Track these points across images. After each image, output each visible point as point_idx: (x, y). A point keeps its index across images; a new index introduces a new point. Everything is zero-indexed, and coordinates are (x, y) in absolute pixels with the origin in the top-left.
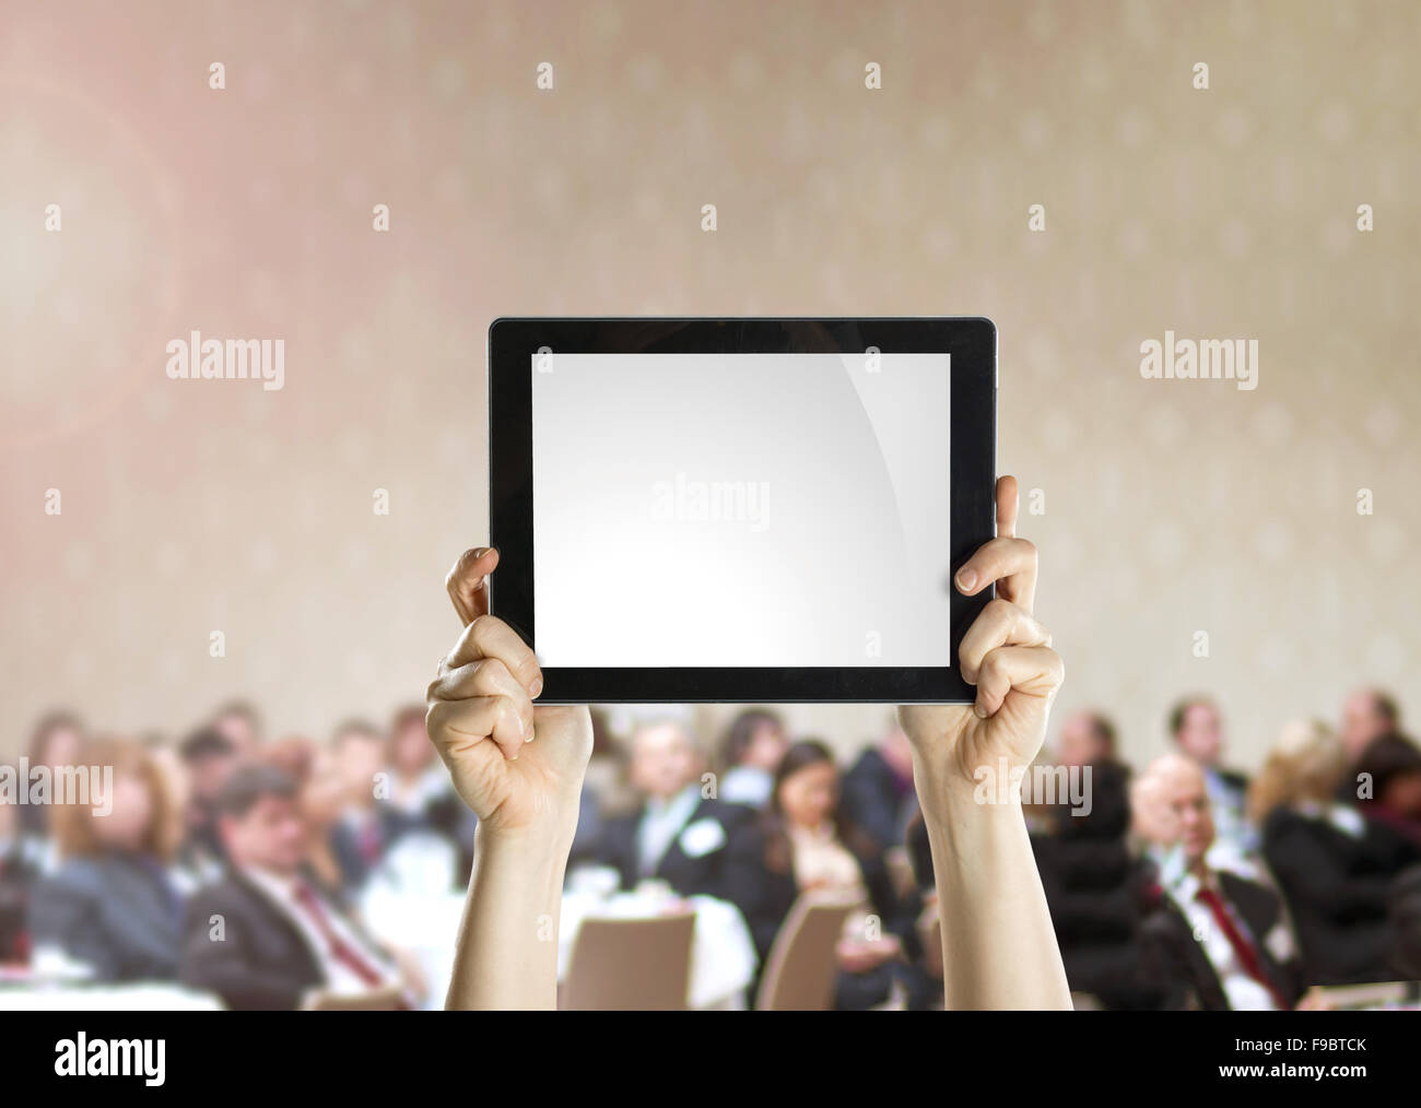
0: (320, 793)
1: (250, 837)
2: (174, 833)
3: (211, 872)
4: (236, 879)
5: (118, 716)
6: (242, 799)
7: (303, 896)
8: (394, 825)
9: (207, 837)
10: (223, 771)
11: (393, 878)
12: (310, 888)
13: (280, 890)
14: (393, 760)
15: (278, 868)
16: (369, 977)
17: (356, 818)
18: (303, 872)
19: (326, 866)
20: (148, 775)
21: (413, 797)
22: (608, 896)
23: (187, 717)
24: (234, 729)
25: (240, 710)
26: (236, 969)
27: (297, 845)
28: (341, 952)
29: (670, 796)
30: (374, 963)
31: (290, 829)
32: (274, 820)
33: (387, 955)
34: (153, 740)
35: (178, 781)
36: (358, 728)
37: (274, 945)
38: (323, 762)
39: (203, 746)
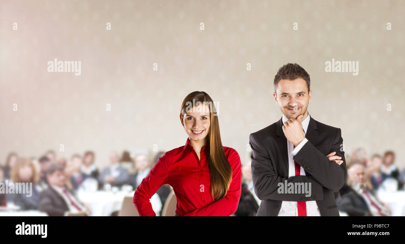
0: (69, 170)
1: (54, 179)
2: (37, 178)
3: (45, 187)
4: (50, 188)
5: (25, 153)
6: (52, 171)
7: (65, 192)
8: (84, 176)
9: (44, 179)
10: (48, 165)
11: (84, 188)
12: (66, 190)
13: (60, 190)
14: (84, 162)
15: (60, 186)
16: (79, 209)
17: (76, 175)
18: (65, 187)
19: (70, 186)
20: (31, 166)
21: (88, 171)
22: (130, 192)
23: (40, 153)
24: (50, 156)
25: (51, 152)
26: (50, 208)
27: (64, 181)
28: (73, 204)
29: (143, 170)
30: (80, 206)
31: (62, 177)
32: (59, 175)
33: (83, 204)
34: (33, 158)
35: (38, 167)
36: (76, 156)
37: (58, 202)
38: (69, 163)
39: (43, 160)
